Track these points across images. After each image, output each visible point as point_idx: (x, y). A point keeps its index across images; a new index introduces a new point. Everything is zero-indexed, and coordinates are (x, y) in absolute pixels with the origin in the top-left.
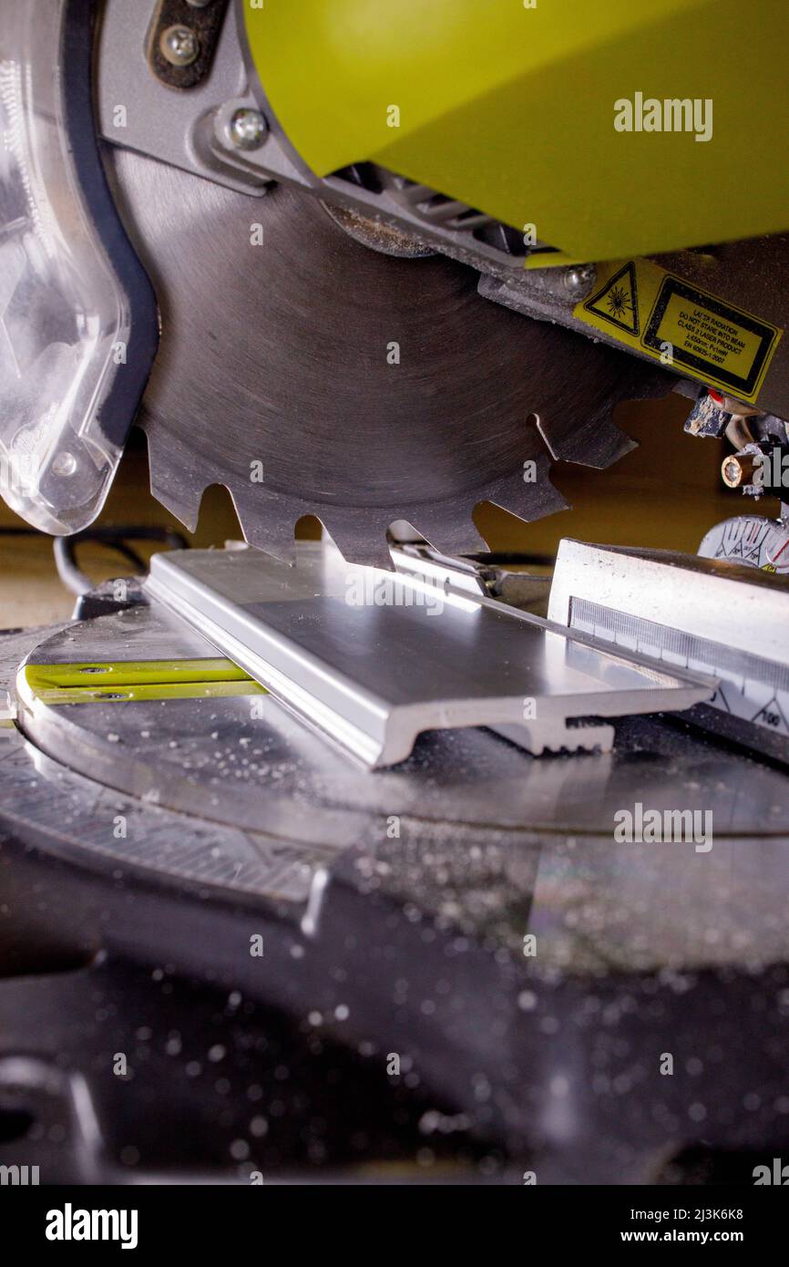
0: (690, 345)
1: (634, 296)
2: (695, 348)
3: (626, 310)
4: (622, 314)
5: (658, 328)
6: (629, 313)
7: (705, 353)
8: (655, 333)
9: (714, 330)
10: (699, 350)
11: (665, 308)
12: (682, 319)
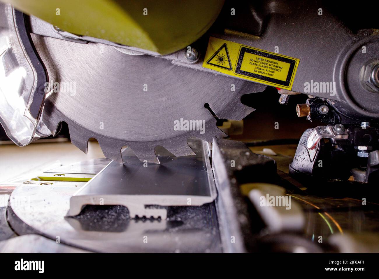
0: (256, 71)
1: (228, 56)
2: (259, 72)
3: (225, 62)
4: (223, 63)
5: (240, 66)
6: (227, 63)
7: (264, 73)
8: (240, 68)
9: (267, 64)
10: (261, 72)
11: (243, 58)
12: (251, 62)
